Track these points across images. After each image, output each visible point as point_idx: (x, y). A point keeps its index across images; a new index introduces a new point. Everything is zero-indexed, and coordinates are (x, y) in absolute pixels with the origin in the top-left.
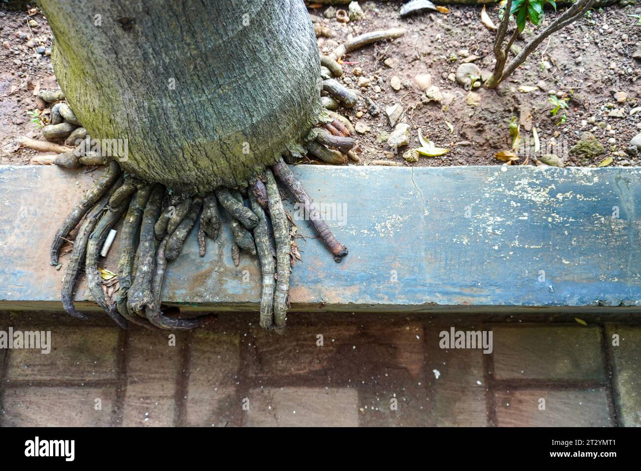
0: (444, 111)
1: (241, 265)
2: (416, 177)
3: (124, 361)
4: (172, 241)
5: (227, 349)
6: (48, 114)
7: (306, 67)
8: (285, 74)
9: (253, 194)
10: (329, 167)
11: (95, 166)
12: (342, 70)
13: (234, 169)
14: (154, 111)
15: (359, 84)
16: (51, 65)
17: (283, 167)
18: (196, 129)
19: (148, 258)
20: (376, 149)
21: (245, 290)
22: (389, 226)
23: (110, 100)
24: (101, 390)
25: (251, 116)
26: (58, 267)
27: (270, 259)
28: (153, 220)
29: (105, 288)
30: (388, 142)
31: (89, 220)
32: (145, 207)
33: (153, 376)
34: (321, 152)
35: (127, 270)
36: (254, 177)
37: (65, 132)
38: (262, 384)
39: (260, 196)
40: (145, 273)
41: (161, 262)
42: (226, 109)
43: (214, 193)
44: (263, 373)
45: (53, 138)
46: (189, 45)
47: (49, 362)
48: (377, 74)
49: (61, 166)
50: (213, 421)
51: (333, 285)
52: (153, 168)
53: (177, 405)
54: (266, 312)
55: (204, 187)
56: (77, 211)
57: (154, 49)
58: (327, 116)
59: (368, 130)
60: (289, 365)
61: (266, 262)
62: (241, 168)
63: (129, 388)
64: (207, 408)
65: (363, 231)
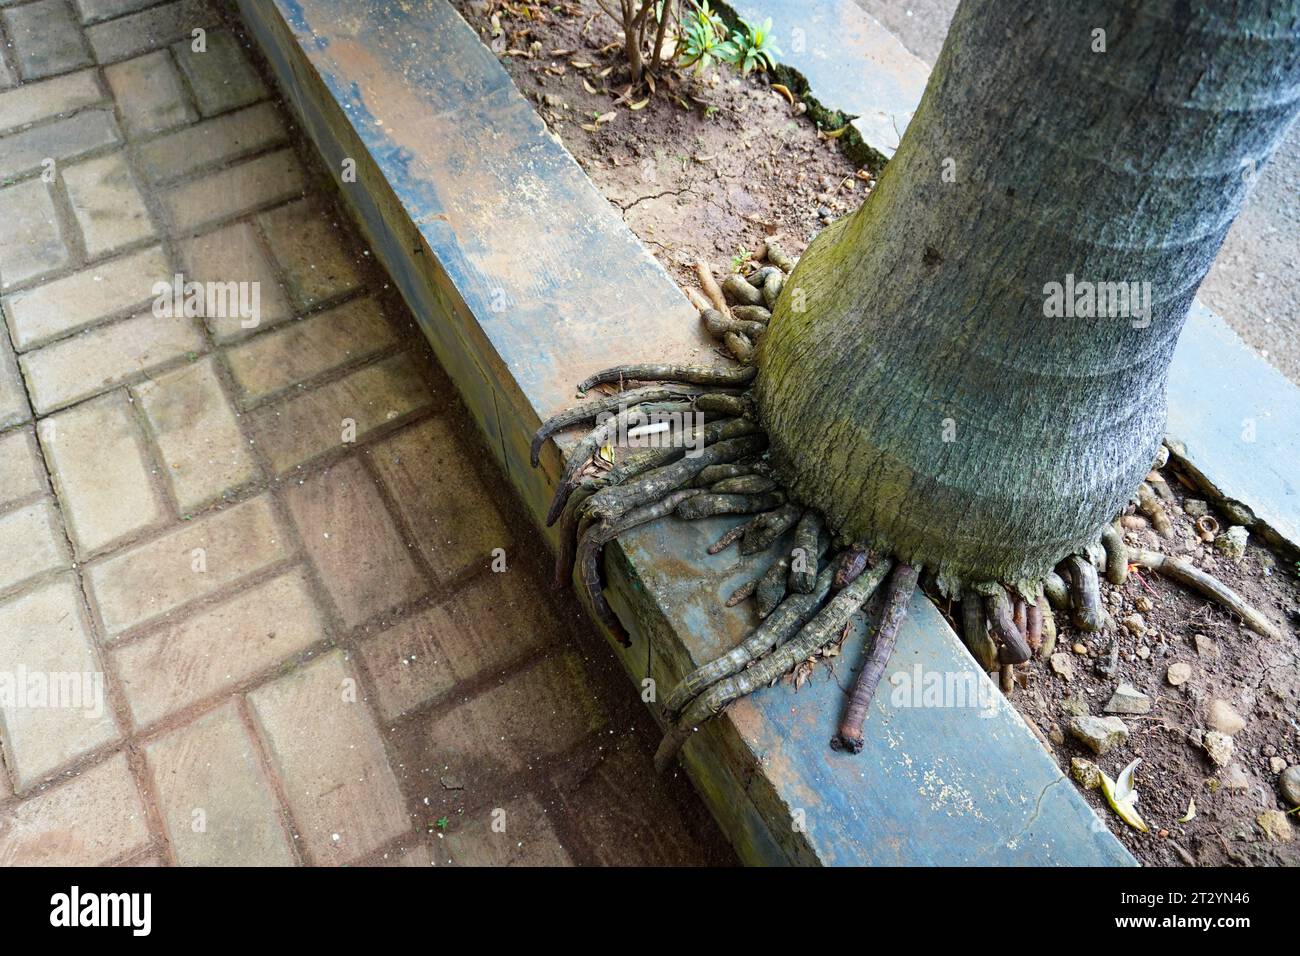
0: (1206, 785)
1: (732, 611)
2: (1055, 792)
3: (470, 579)
4: (704, 498)
5: (574, 717)
6: (753, 269)
7: (1068, 499)
8: (1032, 474)
9: (840, 561)
10: (960, 644)
11: (732, 354)
12: (1123, 580)
13: (858, 507)
14: (859, 354)
15: (1125, 619)
16: (814, 234)
17: (910, 577)
18: (874, 416)
19: (664, 483)
20: (1049, 708)
21: (702, 637)
22: (944, 793)
23: (834, 305)
24: (414, 574)
25: (943, 470)
26: (580, 394)
27: (769, 641)
28: (715, 460)
29: (590, 461)
30: (1074, 719)
31: (662, 389)
32: (724, 440)
33: (473, 632)
34: (973, 621)
35: (632, 469)
36: (867, 545)
37: (747, 298)
38: (549, 808)
39: (846, 568)
40: (643, 491)
41: (668, 504)
42: (926, 431)
43: (803, 509)
44: (569, 799)
45: (729, 291)
46: (965, 331)
47: (418, 484)
48: (1167, 637)
49: (704, 319)
50: (453, 765)
51: (795, 759)
52: (785, 410)
53: (449, 694)
54: (691, 683)
55: (804, 491)
56: (664, 369)
57: (928, 301)
58: (1033, 593)
59: (1068, 678)
60: (603, 835)
61: (762, 637)
62: (865, 516)
63: (439, 609)
64: (468, 743)
65: (906, 756)
